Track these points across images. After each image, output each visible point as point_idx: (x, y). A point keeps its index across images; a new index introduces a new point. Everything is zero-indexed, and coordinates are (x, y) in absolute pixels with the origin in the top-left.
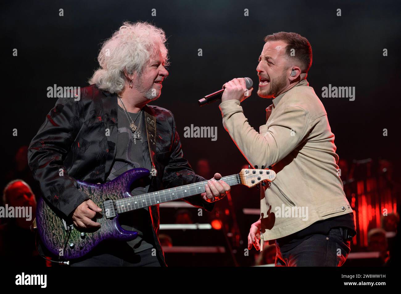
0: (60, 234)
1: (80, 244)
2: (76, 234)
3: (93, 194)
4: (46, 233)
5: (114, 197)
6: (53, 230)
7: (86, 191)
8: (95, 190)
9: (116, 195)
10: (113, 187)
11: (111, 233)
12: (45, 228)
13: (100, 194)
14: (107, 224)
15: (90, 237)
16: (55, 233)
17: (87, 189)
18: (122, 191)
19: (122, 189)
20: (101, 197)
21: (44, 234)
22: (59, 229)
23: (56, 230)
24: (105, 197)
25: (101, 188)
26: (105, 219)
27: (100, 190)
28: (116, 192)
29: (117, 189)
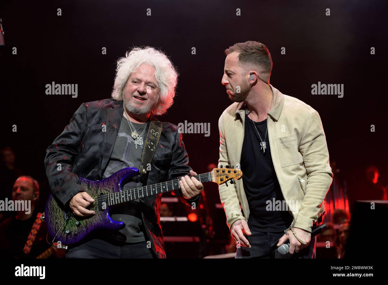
0: (61, 223)
1: (75, 231)
2: (73, 223)
3: (91, 189)
4: (51, 222)
5: (107, 192)
6: (56, 219)
7: (86, 187)
8: (92, 186)
9: (109, 190)
10: (107, 184)
11: (101, 222)
12: (50, 218)
13: (96, 189)
14: (99, 215)
15: (85, 226)
16: (58, 222)
17: (86, 185)
18: (114, 186)
19: (114, 185)
20: (97, 192)
21: (49, 222)
22: (61, 219)
23: (59, 219)
24: (100, 192)
25: (98, 184)
26: (97, 211)
27: (97, 186)
28: (109, 187)
29: (110, 185)
